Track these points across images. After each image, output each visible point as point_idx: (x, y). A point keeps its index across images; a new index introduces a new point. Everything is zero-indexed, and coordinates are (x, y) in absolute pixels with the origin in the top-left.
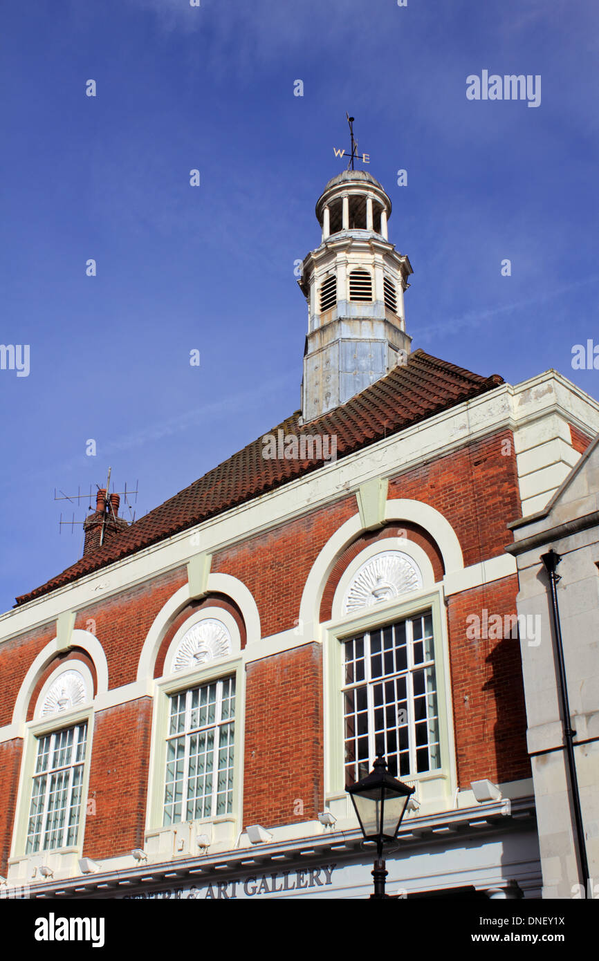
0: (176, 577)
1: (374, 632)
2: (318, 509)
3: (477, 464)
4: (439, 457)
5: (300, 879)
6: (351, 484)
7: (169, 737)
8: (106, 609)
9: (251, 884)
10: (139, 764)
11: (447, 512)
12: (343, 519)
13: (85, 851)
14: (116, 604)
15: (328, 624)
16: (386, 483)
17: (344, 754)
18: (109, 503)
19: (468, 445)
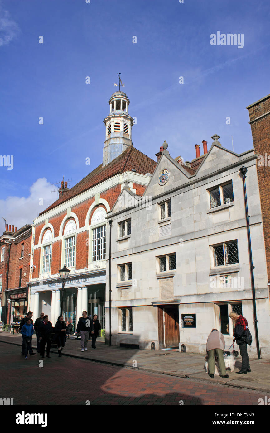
0: (65, 212)
1: (98, 228)
2: (89, 199)
3: (114, 192)
4: (108, 190)
5: (84, 280)
6: (94, 194)
7: (65, 249)
8: (54, 219)
9: (77, 281)
10: (59, 255)
11: (109, 202)
12: (93, 202)
13: (51, 273)
14: (55, 218)
15: (90, 226)
16: (99, 194)
17: (92, 254)
18: (64, 185)
19: (113, 187)
